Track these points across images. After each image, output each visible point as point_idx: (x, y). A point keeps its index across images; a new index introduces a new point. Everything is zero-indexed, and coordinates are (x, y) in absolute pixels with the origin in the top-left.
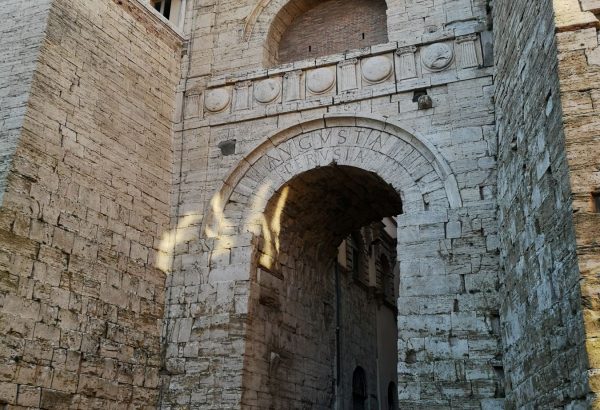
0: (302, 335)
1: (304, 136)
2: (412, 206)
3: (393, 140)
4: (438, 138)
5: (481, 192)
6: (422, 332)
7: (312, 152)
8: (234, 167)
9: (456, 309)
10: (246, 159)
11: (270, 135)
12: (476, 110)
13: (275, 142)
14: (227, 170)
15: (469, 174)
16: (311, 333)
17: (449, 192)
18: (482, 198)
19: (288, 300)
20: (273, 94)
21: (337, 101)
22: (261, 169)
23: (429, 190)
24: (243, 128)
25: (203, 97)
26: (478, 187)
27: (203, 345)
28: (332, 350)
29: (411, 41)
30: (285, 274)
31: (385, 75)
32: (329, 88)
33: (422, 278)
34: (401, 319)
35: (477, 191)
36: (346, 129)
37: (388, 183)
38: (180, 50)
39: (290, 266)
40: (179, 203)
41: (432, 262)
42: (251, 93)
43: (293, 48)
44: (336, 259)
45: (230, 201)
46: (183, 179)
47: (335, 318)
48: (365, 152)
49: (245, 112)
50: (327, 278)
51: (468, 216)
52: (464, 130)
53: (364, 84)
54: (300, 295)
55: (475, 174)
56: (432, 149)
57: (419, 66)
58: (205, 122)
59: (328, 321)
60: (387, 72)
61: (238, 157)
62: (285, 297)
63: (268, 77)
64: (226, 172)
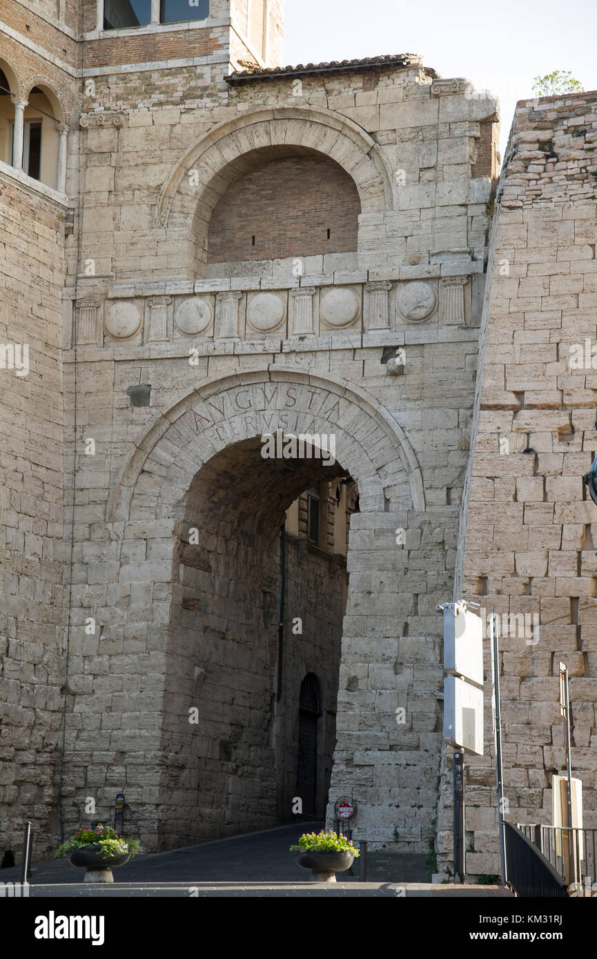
0: (233, 640)
1: (242, 389)
2: (370, 501)
3: (354, 410)
4: (406, 417)
5: (448, 495)
6: (366, 658)
7: (252, 414)
8: (149, 426)
9: (405, 633)
10: (165, 416)
11: (198, 385)
12: (454, 387)
13: (204, 394)
14: (139, 429)
15: (436, 471)
16: (244, 636)
17: (413, 489)
18: (449, 502)
19: (216, 597)
20: (202, 323)
21: (286, 349)
22: (185, 431)
23: (390, 484)
24: (160, 369)
25: (101, 311)
26: (445, 488)
27: (114, 660)
28: (272, 655)
29: (386, 273)
30: (213, 564)
31: (349, 318)
32: (276, 327)
33: (372, 595)
34: (345, 641)
35: (443, 494)
36: (296, 387)
37: (345, 468)
38: (62, 226)
39: (219, 551)
40: (76, 471)
41: (383, 576)
42: (170, 315)
43: (228, 234)
44: (283, 527)
45: (143, 471)
46: (78, 436)
47: (278, 610)
48: (319, 422)
49: (163, 346)
50: (269, 556)
51: (430, 523)
52: (437, 412)
53: (323, 327)
54: (232, 587)
55: (444, 471)
56: (398, 432)
57: (393, 312)
58: (107, 354)
59: (267, 616)
60: (352, 316)
61: (154, 411)
62: (213, 594)
63: (194, 294)
64: (138, 431)
